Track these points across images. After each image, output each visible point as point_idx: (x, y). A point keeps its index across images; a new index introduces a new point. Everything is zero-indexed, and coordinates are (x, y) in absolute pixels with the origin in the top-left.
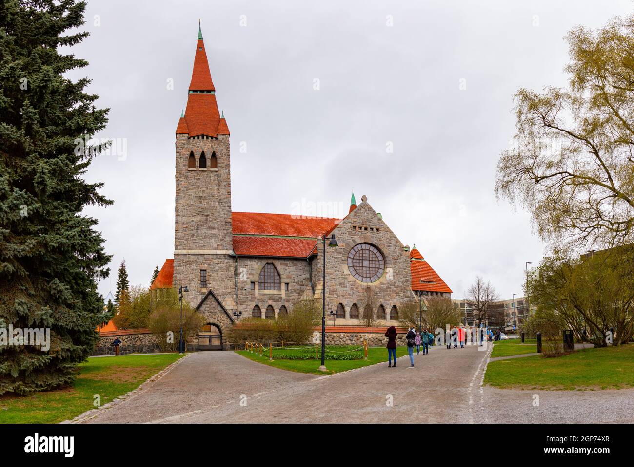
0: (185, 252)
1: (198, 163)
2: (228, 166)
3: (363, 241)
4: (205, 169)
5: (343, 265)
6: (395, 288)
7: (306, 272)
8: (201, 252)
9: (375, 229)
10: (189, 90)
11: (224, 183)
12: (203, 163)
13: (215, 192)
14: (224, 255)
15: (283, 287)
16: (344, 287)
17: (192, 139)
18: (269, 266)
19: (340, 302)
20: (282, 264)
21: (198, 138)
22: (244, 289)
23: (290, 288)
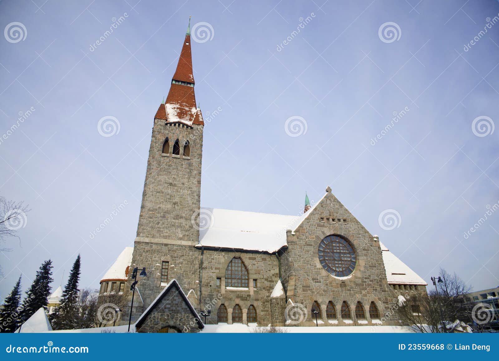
0: (147, 240)
1: (171, 149)
2: (200, 156)
3: (332, 233)
4: (178, 156)
5: (315, 259)
6: (370, 281)
7: (276, 267)
8: (165, 241)
9: (342, 220)
10: (173, 80)
11: (195, 172)
12: (176, 150)
13: (186, 180)
14: (190, 247)
15: (252, 283)
16: (318, 282)
17: (169, 125)
18: (236, 261)
19: (315, 300)
20: (250, 258)
21: (175, 125)
22: (209, 285)
23: (259, 285)
